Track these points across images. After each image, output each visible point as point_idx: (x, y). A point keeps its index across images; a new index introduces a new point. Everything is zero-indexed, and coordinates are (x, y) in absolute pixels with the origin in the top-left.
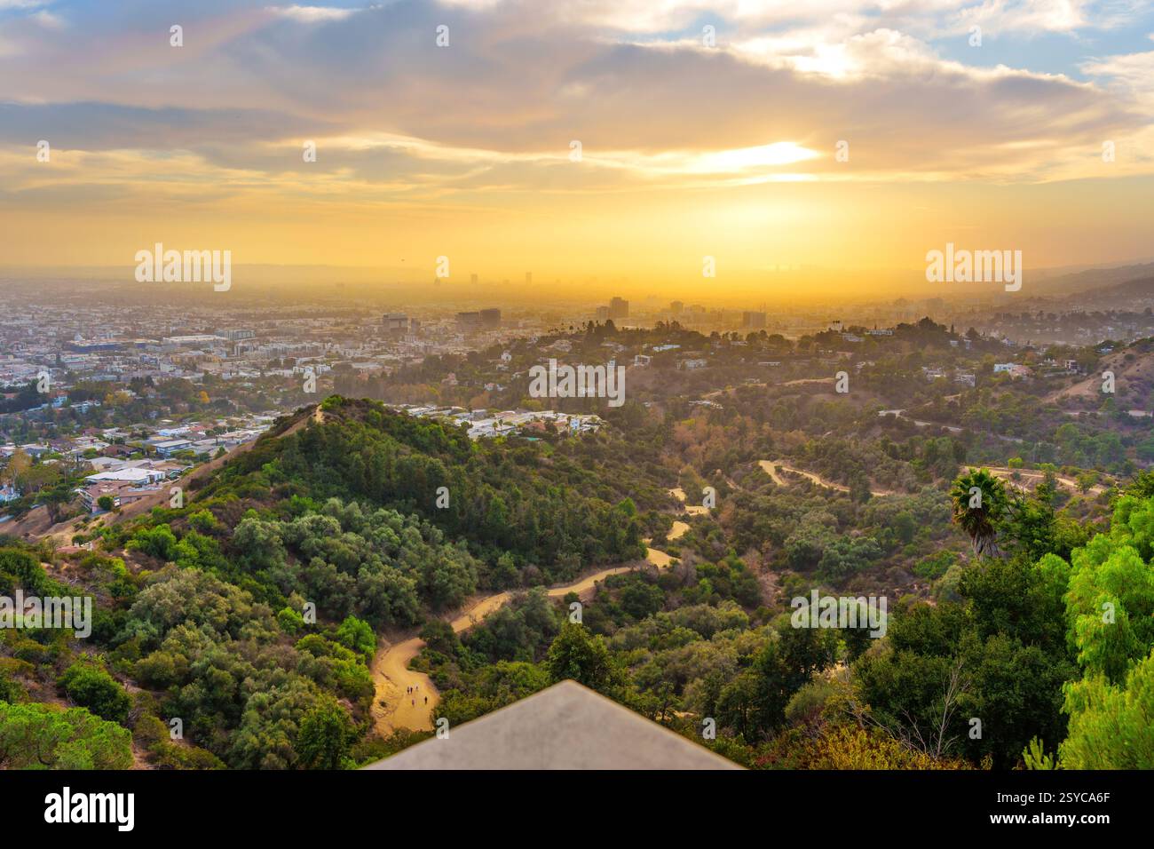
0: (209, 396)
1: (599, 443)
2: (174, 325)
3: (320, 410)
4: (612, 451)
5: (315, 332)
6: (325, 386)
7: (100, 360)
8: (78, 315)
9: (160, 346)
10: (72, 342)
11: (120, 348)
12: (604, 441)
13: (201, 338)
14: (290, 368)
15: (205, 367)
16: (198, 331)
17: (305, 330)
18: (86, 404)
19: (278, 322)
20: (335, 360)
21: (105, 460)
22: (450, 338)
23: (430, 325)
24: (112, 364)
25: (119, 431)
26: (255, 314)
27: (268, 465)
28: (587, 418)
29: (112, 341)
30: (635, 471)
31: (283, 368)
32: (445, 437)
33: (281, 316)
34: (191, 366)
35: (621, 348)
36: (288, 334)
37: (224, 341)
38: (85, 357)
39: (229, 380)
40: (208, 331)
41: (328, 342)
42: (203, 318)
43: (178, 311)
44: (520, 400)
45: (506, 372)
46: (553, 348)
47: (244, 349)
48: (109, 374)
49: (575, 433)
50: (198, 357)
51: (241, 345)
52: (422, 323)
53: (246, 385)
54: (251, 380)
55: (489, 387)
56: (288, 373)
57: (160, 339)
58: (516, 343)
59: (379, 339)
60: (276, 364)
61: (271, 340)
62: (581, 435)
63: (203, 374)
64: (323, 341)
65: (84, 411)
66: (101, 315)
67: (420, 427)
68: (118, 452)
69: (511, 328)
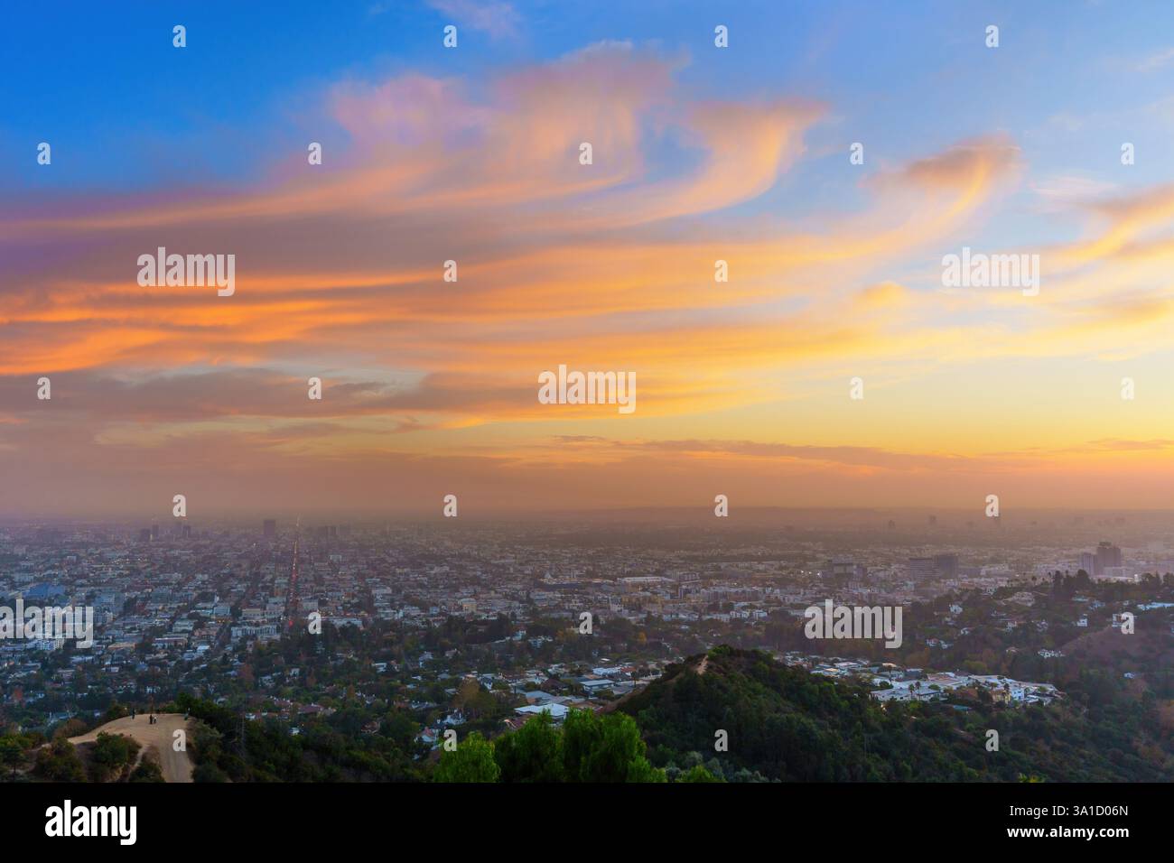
0: (648, 637)
1: (1049, 719)
2: (631, 566)
3: (707, 660)
4: (1065, 730)
5: (757, 575)
6: (757, 633)
7: (561, 597)
8: (552, 555)
9: (614, 585)
10: (542, 580)
11: (580, 587)
12: (1056, 716)
13: (650, 579)
14: (727, 612)
15: (648, 608)
16: (649, 572)
17: (749, 574)
18: (541, 639)
19: (723, 565)
20: (774, 606)
21: (538, 694)
22: (898, 586)
23: (879, 571)
24: (570, 602)
25: (561, 667)
26: (703, 557)
27: (644, 712)
28: (1033, 688)
29: (575, 580)
30: (1094, 758)
31: (720, 612)
32: (837, 696)
33: (727, 559)
34: (636, 607)
35: (1097, 604)
36: (732, 577)
37: (670, 582)
38: (550, 595)
39: (669, 622)
40: (657, 573)
41: (768, 586)
42: (655, 560)
43: (634, 553)
44: (963, 660)
45: (953, 626)
46: (1012, 602)
47: (688, 591)
48: (567, 611)
49: (1016, 703)
50: (645, 598)
51: (684, 587)
52: (869, 569)
53: (683, 627)
54: (688, 623)
55: (931, 643)
56: (724, 618)
57: (615, 580)
58: (968, 594)
59: (822, 585)
60: (714, 608)
61: (714, 583)
62: (1024, 707)
63: (644, 616)
64: (765, 586)
65: (539, 646)
66: (569, 555)
67: (809, 684)
68: (553, 687)
69: (971, 576)
